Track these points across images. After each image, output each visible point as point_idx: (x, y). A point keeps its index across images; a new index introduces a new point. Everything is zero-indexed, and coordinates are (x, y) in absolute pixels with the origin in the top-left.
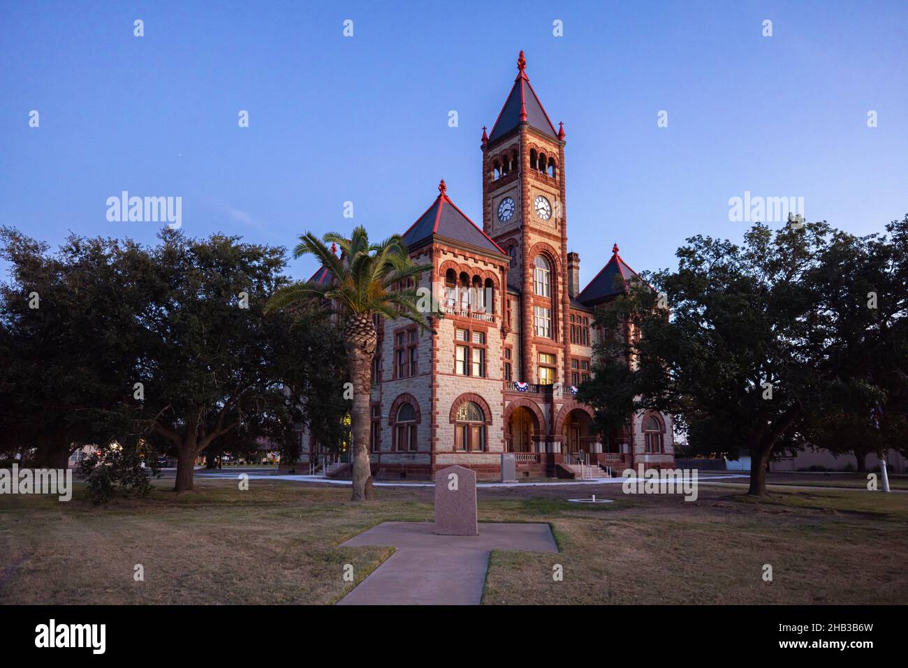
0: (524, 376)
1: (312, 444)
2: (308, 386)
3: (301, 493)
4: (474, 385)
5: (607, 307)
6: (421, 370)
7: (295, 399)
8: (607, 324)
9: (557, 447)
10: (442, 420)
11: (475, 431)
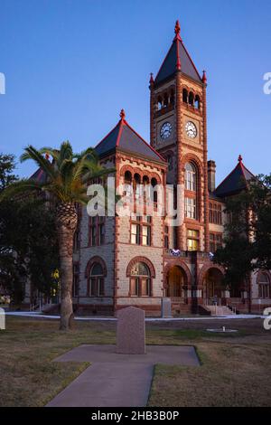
0: (177, 245)
1: (33, 290)
2: (30, 251)
3: (24, 324)
4: (143, 251)
5: (234, 199)
6: (107, 240)
7: (21, 260)
8: (235, 210)
9: (199, 294)
10: (121, 274)
11: (144, 282)
